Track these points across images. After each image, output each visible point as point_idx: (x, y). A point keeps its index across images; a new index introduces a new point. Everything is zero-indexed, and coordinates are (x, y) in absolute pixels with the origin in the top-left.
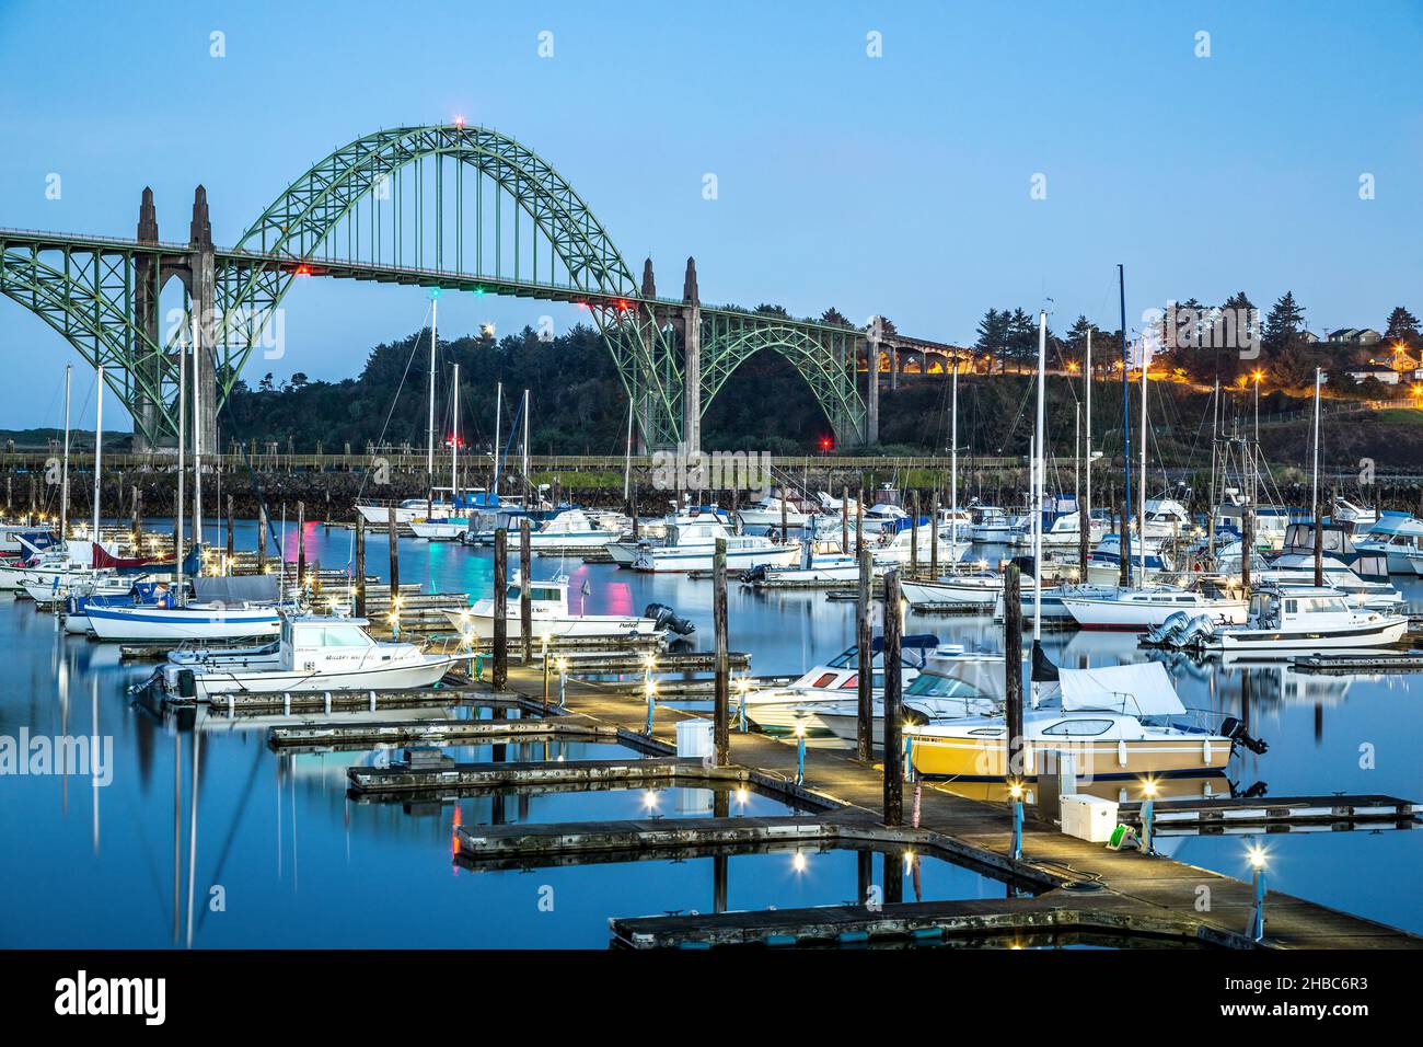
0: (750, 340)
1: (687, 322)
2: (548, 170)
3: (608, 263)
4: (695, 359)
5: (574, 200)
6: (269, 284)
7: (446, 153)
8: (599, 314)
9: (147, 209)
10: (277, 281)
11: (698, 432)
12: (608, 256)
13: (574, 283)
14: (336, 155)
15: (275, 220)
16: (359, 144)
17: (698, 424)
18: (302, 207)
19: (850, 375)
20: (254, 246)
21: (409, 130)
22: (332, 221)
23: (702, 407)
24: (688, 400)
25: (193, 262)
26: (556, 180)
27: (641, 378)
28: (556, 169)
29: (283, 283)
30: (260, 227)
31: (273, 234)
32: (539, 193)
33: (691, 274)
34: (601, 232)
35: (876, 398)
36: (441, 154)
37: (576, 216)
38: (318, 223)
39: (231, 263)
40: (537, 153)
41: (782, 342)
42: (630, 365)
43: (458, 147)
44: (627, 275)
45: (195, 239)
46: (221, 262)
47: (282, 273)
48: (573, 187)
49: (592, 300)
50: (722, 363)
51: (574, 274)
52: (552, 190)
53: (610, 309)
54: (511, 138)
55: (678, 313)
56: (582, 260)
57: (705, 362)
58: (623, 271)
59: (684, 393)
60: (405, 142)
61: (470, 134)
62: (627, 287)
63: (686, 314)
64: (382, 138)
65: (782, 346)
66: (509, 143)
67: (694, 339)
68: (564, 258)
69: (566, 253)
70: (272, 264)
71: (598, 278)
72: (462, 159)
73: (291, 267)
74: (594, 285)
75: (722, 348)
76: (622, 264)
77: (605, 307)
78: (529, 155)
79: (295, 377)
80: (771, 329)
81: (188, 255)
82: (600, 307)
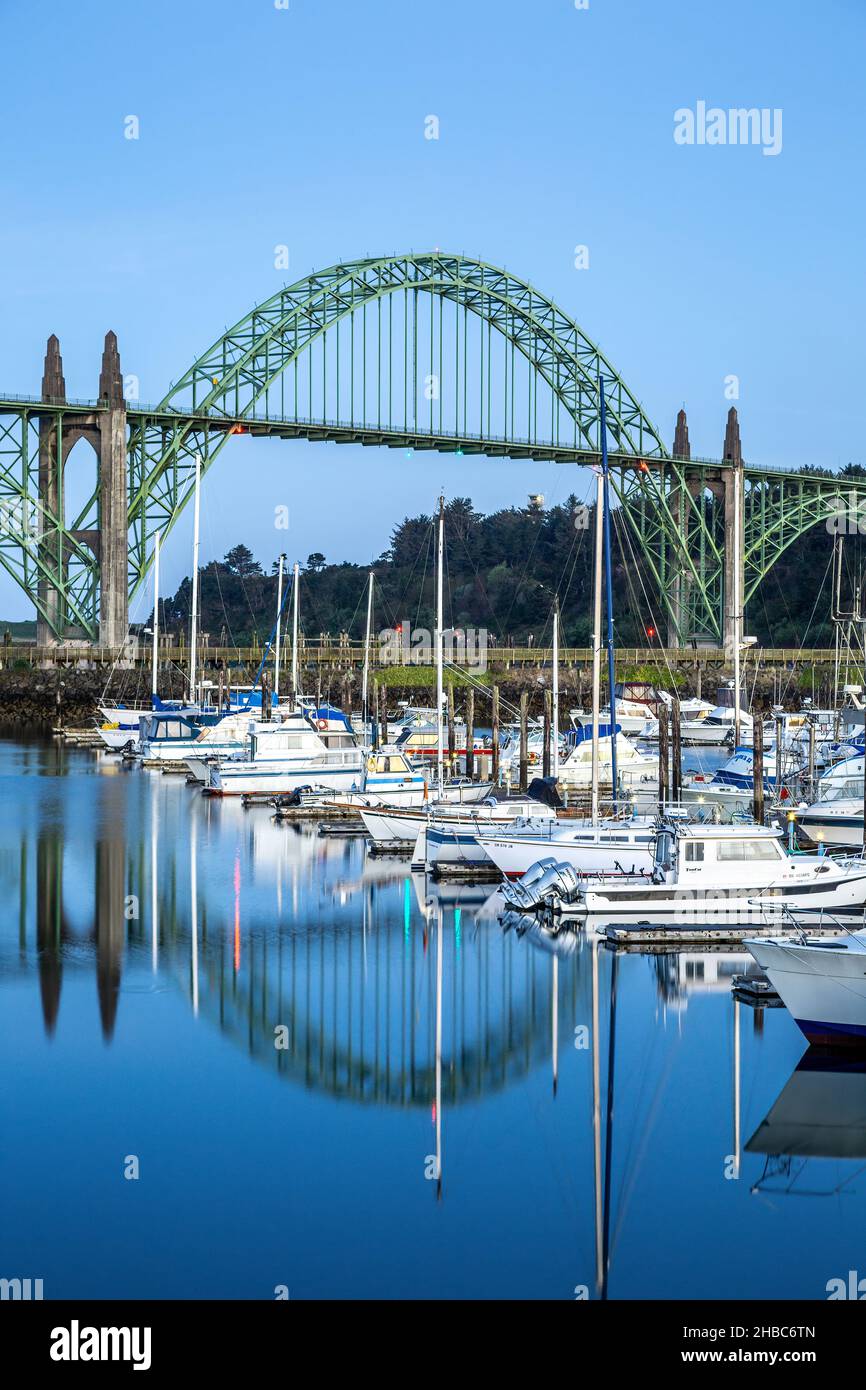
1: (728, 486)
2: (548, 305)
3: (625, 417)
4: (737, 530)
5: (581, 341)
6: (199, 447)
7: (423, 288)
8: (617, 478)
9: (53, 361)
10: (206, 444)
12: (624, 408)
13: (584, 442)
14: (284, 294)
15: (208, 371)
16: (312, 280)
17: (741, 611)
18: (238, 354)
20: (183, 403)
21: (372, 261)
22: (274, 372)
23: (746, 593)
24: (728, 581)
25: (102, 422)
26: (558, 317)
27: (670, 554)
28: (557, 304)
29: (212, 446)
30: (191, 379)
31: (204, 388)
32: (541, 334)
33: (732, 428)
34: (616, 379)
36: (416, 289)
37: (584, 360)
38: (257, 375)
39: (148, 422)
40: (533, 286)
42: (657, 538)
43: (436, 279)
44: (650, 431)
45: (104, 394)
46: (135, 421)
47: (211, 435)
48: (579, 326)
49: (606, 462)
50: (774, 536)
51: (585, 430)
52: (553, 329)
53: (631, 471)
54: (500, 268)
55: (716, 475)
56: (594, 413)
57: (751, 535)
58: (645, 425)
59: (723, 572)
60: (372, 277)
61: (448, 266)
62: (649, 445)
63: (726, 477)
64: (341, 271)
66: (498, 274)
67: (737, 509)
68: (572, 411)
69: (572, 405)
70: (200, 423)
71: (616, 435)
72: (443, 295)
73: (223, 426)
74: (610, 444)
75: (777, 517)
76: (643, 417)
77: (624, 470)
78: (523, 288)
79: (311, 557)
81: (96, 414)
82: (618, 469)
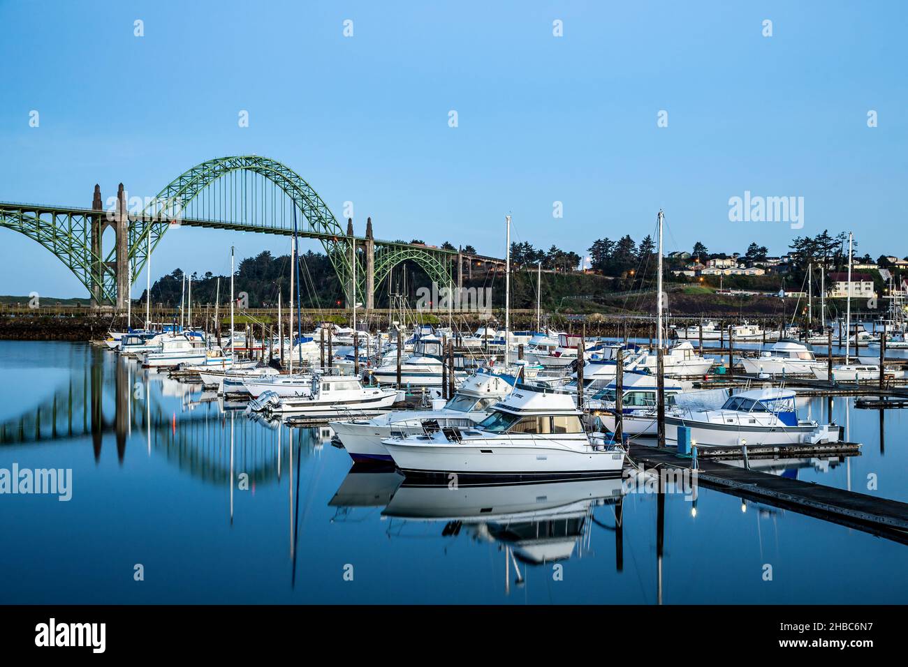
0: (399, 255)
1: (368, 247)
2: (298, 177)
3: (328, 220)
4: (371, 264)
5: (311, 191)
6: (158, 229)
7: (249, 169)
8: (325, 243)
9: (97, 194)
10: (161, 228)
11: (373, 298)
12: (328, 217)
13: (312, 229)
14: (193, 170)
16: (204, 165)
17: (373, 294)
18: (174, 193)
19: (449, 272)
21: (228, 158)
22: (188, 200)
23: (375, 287)
24: (368, 283)
25: (118, 219)
26: (302, 181)
27: (346, 273)
28: (301, 176)
29: (163, 229)
32: (295, 187)
33: (369, 225)
34: (325, 205)
35: (461, 282)
36: (246, 169)
37: (312, 198)
40: (292, 169)
41: (415, 257)
42: (341, 267)
43: (254, 165)
44: (338, 226)
45: (118, 208)
47: (162, 225)
48: (310, 185)
49: (321, 237)
50: (386, 266)
51: (313, 225)
52: (300, 186)
53: (331, 241)
54: (279, 162)
55: (363, 243)
56: (316, 218)
57: (376, 266)
58: (336, 223)
59: (366, 280)
60: (228, 164)
61: (258, 160)
62: (338, 231)
63: (367, 244)
64: (216, 161)
65: (415, 259)
66: (278, 164)
67: (371, 256)
68: (308, 218)
69: (308, 215)
71: (324, 227)
72: (256, 172)
74: (323, 230)
75: (386, 259)
76: (335, 220)
77: (328, 240)
78: (288, 170)
79: (206, 273)
80: (409, 251)
82: (325, 240)
